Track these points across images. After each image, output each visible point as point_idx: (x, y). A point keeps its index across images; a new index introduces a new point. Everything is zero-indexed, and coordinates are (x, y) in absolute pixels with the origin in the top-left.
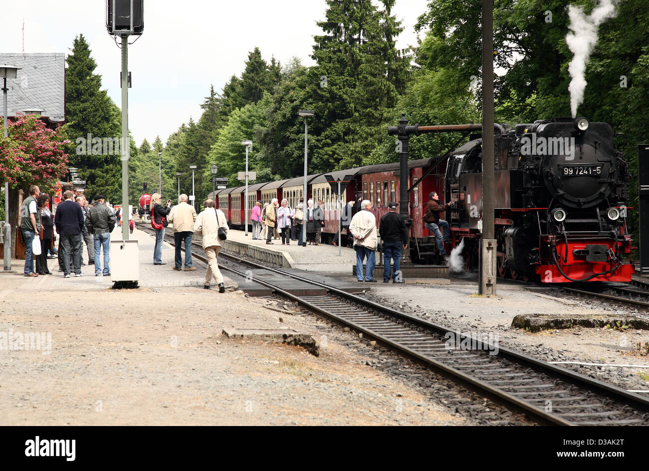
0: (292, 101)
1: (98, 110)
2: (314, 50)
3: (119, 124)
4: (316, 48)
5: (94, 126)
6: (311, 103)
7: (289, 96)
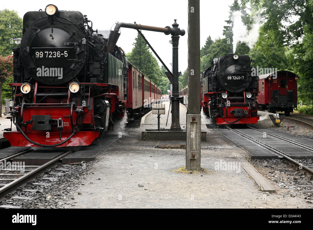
0: (214, 52)
1: (146, 58)
2: (223, 32)
3: (155, 64)
4: (224, 31)
5: (145, 64)
6: (222, 53)
7: (213, 50)
